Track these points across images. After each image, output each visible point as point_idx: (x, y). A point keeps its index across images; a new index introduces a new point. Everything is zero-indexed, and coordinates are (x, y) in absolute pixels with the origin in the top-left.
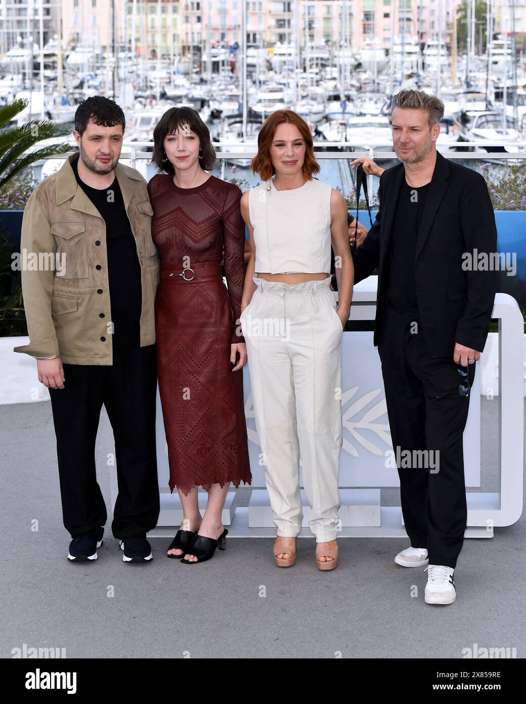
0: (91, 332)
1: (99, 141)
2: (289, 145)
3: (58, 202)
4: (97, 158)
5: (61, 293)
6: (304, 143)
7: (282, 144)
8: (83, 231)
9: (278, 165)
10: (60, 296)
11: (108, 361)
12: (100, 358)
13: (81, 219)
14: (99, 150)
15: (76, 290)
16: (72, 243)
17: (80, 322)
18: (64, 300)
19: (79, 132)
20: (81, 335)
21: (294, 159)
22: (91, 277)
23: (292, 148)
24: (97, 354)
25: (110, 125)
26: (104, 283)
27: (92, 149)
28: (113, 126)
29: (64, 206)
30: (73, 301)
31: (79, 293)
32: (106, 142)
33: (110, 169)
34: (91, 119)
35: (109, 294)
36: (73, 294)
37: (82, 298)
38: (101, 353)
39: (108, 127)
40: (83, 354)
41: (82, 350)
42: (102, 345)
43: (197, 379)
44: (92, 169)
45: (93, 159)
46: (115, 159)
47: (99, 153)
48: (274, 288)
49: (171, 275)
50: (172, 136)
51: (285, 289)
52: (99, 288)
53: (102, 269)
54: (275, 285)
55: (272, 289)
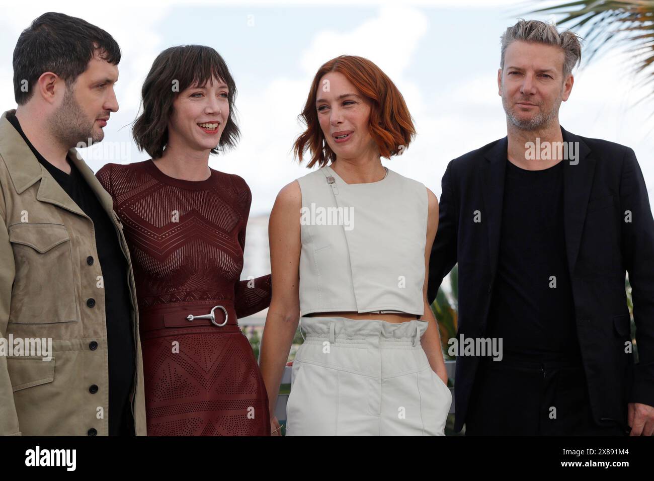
0: (73, 421)
2: (335, 105)
3: (19, 188)
8: (67, 238)
13: (57, 218)
16: (50, 259)
22: (80, 319)
23: (340, 110)
26: (99, 330)
31: (61, 348)
35: (107, 351)
37: (64, 356)
48: (361, 332)
49: (191, 317)
50: (199, 90)
51: (381, 333)
52: (91, 340)
53: (96, 306)
54: (366, 326)
55: (358, 333)
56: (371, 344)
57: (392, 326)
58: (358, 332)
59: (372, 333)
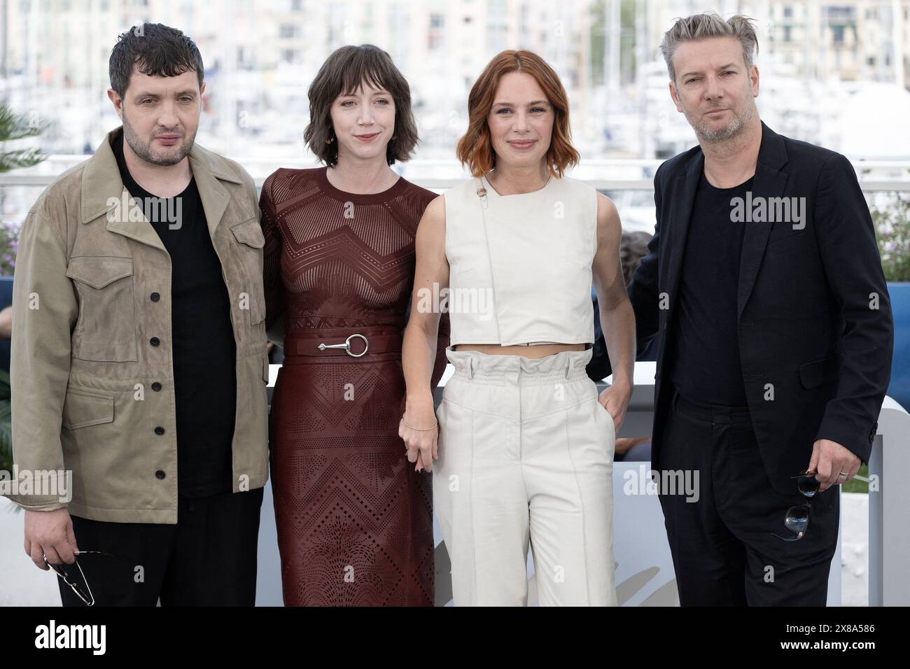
0: (138, 462)
1: (155, 106)
2: (521, 112)
3: (86, 218)
4: (153, 138)
5: (84, 388)
6: (549, 109)
7: (507, 110)
8: (129, 273)
9: (502, 148)
10: (82, 393)
11: (170, 516)
12: (154, 509)
13: (124, 250)
14: (156, 123)
15: (113, 383)
16: (109, 295)
17: (119, 442)
18: (89, 401)
19: (117, 92)
20: (118, 468)
21: (531, 137)
22: (141, 358)
23: (526, 117)
24: (148, 503)
25: (172, 73)
26: (164, 371)
27: (142, 121)
28: (179, 74)
29: (95, 225)
30: (105, 403)
31: (119, 388)
32: (168, 106)
33: (179, 156)
34: (136, 67)
35: (174, 391)
36: (107, 390)
37: (123, 397)
38: (155, 501)
39: (169, 78)
40: (123, 501)
41: (119, 494)
42: (157, 486)
43: (374, 541)
44: (145, 158)
45: (147, 140)
46: (188, 137)
47: (156, 128)
48: (499, 368)
49: (322, 346)
50: (348, 99)
51: (521, 368)
52: (155, 381)
53: (161, 345)
54: (502, 361)
55: (495, 368)
56: (510, 381)
57: (531, 362)
58: (493, 369)
59: (509, 369)
